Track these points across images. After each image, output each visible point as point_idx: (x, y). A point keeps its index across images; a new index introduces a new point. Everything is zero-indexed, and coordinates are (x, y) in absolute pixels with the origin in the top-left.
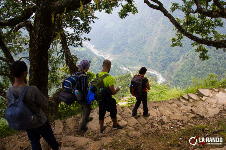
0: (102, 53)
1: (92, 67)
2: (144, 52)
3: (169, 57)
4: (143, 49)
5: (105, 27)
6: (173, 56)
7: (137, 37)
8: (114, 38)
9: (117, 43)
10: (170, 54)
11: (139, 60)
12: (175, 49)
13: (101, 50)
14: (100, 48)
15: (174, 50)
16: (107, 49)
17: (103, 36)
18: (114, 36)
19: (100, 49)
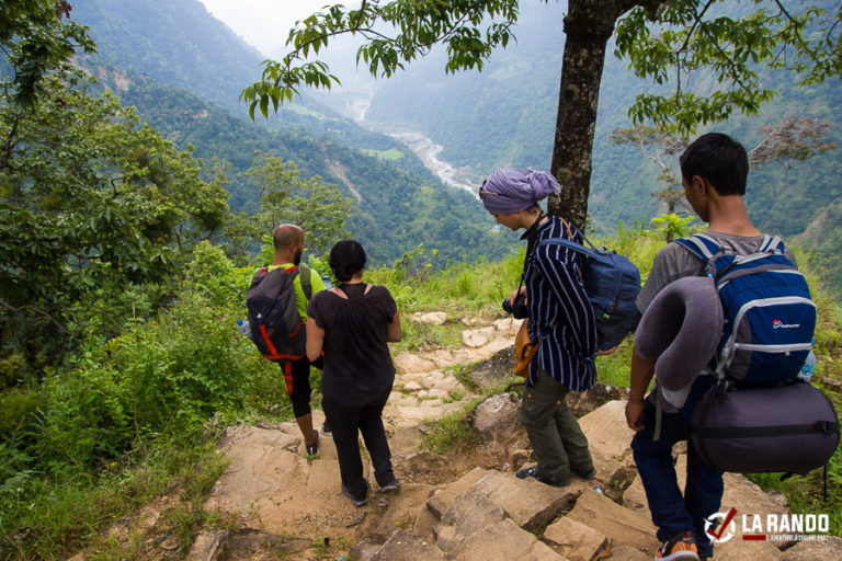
0: (469, 177)
1: (411, 224)
2: (642, 183)
3: (755, 213)
4: (639, 171)
5: (490, 77)
6: (772, 212)
7: (618, 119)
8: (522, 120)
9: (531, 142)
10: (763, 199)
11: (616, 218)
12: (785, 180)
13: (464, 165)
14: (462, 158)
15: (782, 184)
16: (491, 163)
17: (480, 110)
18: (525, 112)
19: (463, 162)
